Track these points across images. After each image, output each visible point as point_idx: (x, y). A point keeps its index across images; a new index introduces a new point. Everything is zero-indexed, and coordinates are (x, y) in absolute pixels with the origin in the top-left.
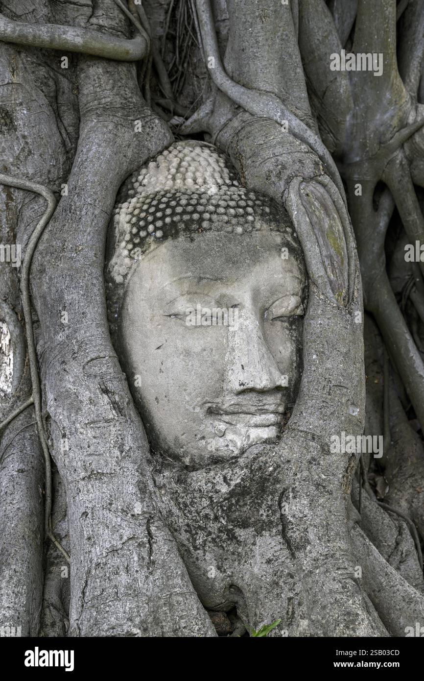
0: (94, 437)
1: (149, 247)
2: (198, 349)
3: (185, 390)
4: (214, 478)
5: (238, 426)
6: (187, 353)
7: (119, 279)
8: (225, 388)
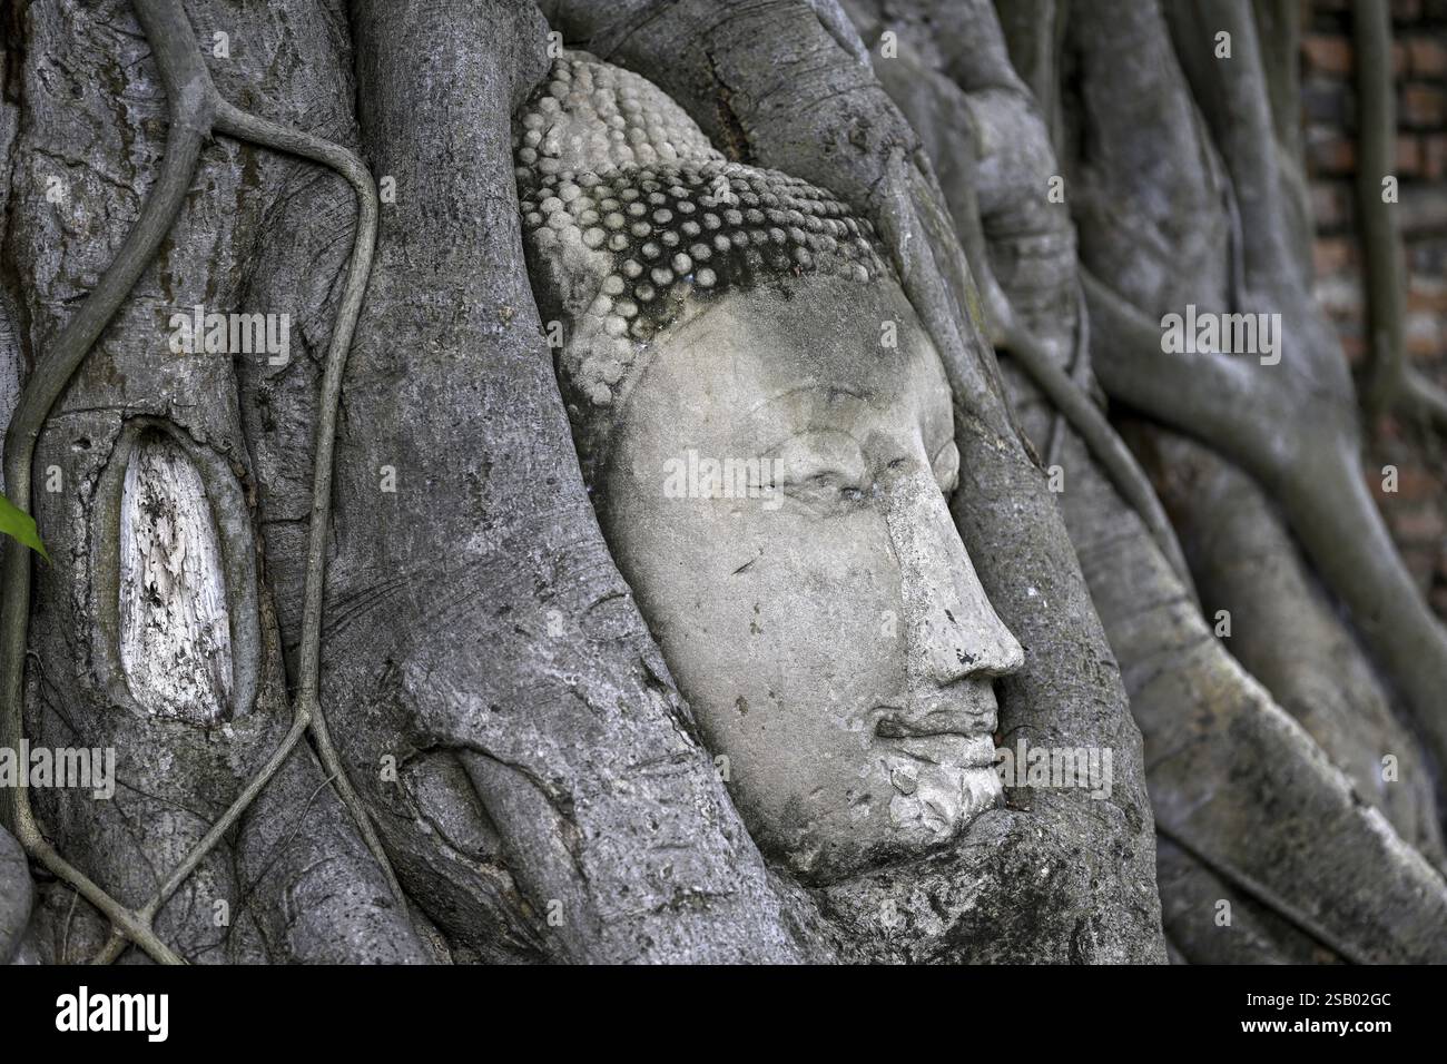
0: (663, 801)
1: (680, 310)
2: (840, 573)
3: (829, 676)
4: (908, 901)
5: (943, 766)
6: (820, 582)
7: (600, 394)
8: (912, 670)
